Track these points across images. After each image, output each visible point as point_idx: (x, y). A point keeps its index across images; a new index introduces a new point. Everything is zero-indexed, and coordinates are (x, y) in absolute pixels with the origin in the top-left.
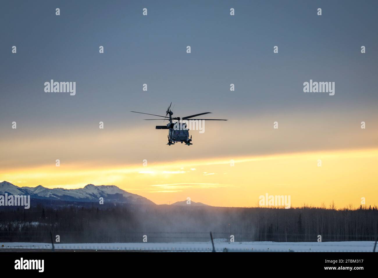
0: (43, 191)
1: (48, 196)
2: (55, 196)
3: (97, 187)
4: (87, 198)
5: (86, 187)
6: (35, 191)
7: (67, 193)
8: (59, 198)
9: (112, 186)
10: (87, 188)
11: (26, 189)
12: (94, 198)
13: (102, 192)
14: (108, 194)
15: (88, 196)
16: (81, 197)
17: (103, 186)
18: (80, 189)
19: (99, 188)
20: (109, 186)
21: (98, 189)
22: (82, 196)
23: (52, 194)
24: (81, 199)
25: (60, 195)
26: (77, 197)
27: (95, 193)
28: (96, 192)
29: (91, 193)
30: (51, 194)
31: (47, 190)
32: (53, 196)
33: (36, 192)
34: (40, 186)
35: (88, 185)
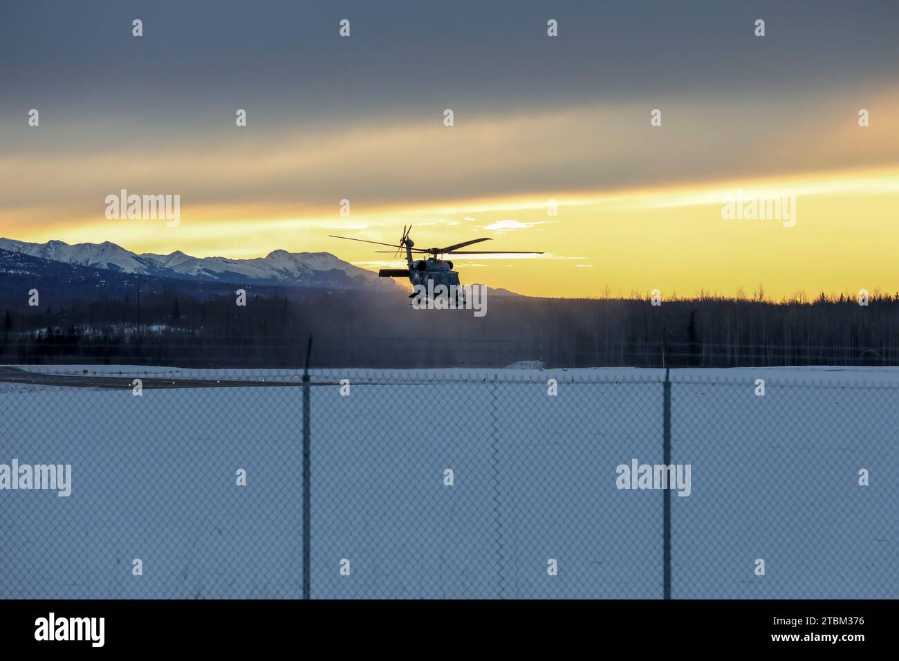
0: (185, 264)
1: (194, 274)
2: (208, 274)
3: (292, 257)
4: (274, 278)
5: (271, 255)
6: (168, 262)
7: (233, 268)
8: (216, 278)
9: (324, 254)
10: (273, 258)
11: (150, 259)
12: (286, 277)
13: (304, 265)
14: (314, 271)
15: (275, 273)
16: (261, 276)
17: (304, 253)
18: (259, 260)
19: (296, 257)
20: (318, 254)
21: (296, 261)
22: (263, 274)
23: (202, 268)
24: (260, 279)
25: (218, 271)
26: (252, 276)
27: (288, 269)
28: (290, 266)
29: (281, 268)
30: (199, 268)
31: (193, 260)
32: (204, 273)
33: (170, 265)
34: (178, 253)
35: (276, 252)
